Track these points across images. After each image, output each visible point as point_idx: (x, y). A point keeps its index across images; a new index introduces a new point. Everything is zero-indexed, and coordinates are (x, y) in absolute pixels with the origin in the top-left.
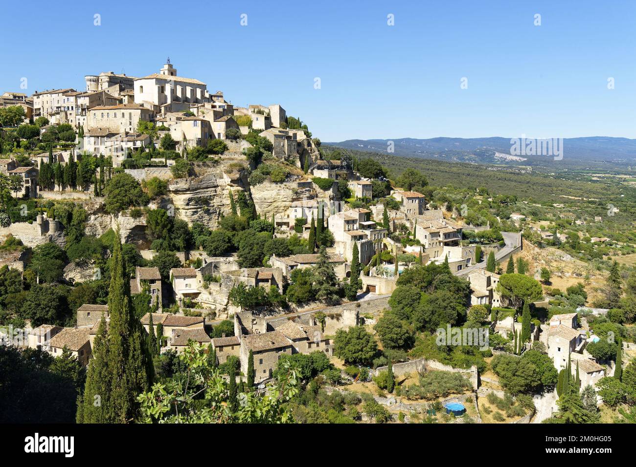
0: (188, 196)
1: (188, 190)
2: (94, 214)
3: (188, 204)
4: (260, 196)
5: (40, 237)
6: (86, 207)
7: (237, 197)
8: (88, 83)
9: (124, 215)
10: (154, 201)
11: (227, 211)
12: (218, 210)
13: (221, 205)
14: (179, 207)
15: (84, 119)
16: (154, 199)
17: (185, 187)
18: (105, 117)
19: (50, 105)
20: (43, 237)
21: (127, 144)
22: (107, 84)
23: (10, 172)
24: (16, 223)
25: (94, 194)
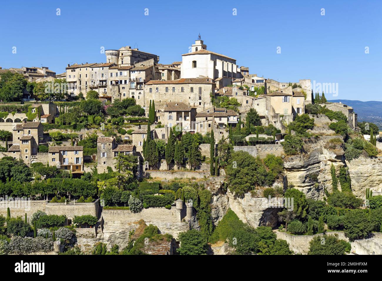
0: (303, 173)
1: (302, 167)
2: (216, 195)
3: (304, 182)
4: (356, 170)
5: (180, 224)
6: (209, 188)
7: (338, 172)
9: (254, 195)
10: (279, 180)
11: (329, 185)
12: (324, 186)
13: (324, 181)
14: (294, 184)
15: (140, 93)
16: (278, 178)
17: (300, 164)
18: (170, 91)
19: (91, 78)
20: (184, 223)
21: (220, 120)
22: (129, 58)
23: (114, 150)
24: (150, 209)
25: (209, 173)
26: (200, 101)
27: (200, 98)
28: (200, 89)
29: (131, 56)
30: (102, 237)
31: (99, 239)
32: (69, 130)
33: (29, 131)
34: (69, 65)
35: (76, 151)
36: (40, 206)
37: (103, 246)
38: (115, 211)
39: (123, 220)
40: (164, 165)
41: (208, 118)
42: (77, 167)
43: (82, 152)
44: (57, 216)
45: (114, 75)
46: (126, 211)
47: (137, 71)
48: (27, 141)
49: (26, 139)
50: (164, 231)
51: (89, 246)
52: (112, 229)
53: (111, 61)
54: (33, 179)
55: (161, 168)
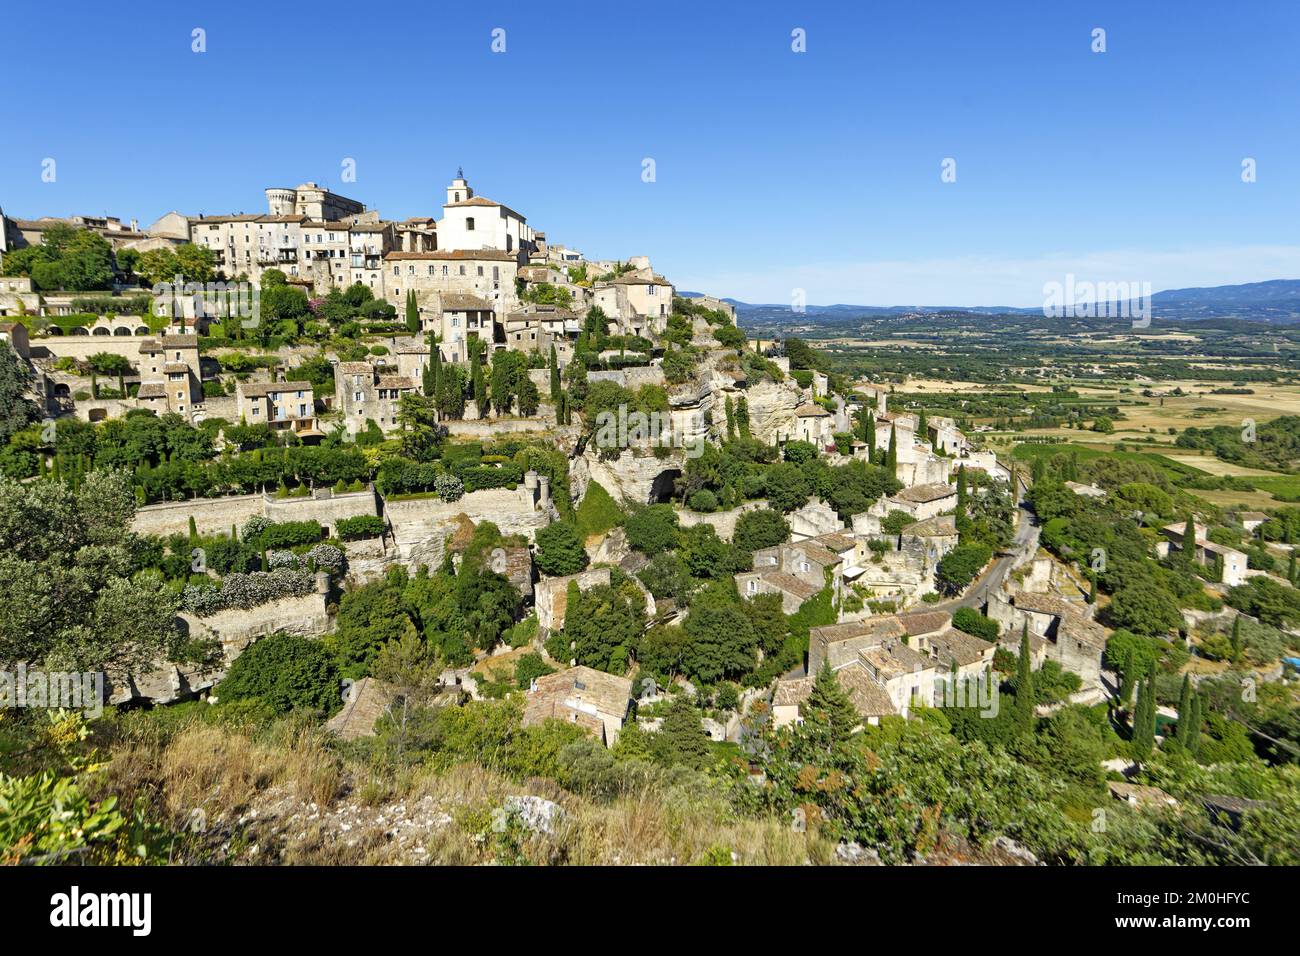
0: (695, 412)
1: (694, 402)
2: (573, 458)
4: (755, 404)
5: (534, 514)
6: (561, 446)
7: (735, 407)
8: (279, 202)
9: (636, 454)
15: (374, 276)
18: (438, 273)
19: (258, 244)
20: (540, 513)
21: (552, 326)
22: (319, 207)
23: (378, 387)
24: (477, 492)
25: (555, 420)
26: (496, 291)
27: (496, 286)
28: (496, 269)
29: (324, 204)
30: (397, 554)
31: (392, 558)
32: (253, 349)
33: (178, 354)
34: (201, 216)
35: (300, 392)
36: (250, 507)
37: (401, 570)
38: (412, 503)
39: (427, 518)
40: (471, 410)
41: (531, 323)
42: (304, 424)
43: (311, 393)
44: (300, 523)
45: (313, 238)
46: (431, 501)
47: (366, 232)
48: (179, 374)
49: (177, 370)
50: (506, 530)
51: (373, 572)
52: (411, 538)
53: (280, 211)
54: (218, 453)
55: (465, 417)
